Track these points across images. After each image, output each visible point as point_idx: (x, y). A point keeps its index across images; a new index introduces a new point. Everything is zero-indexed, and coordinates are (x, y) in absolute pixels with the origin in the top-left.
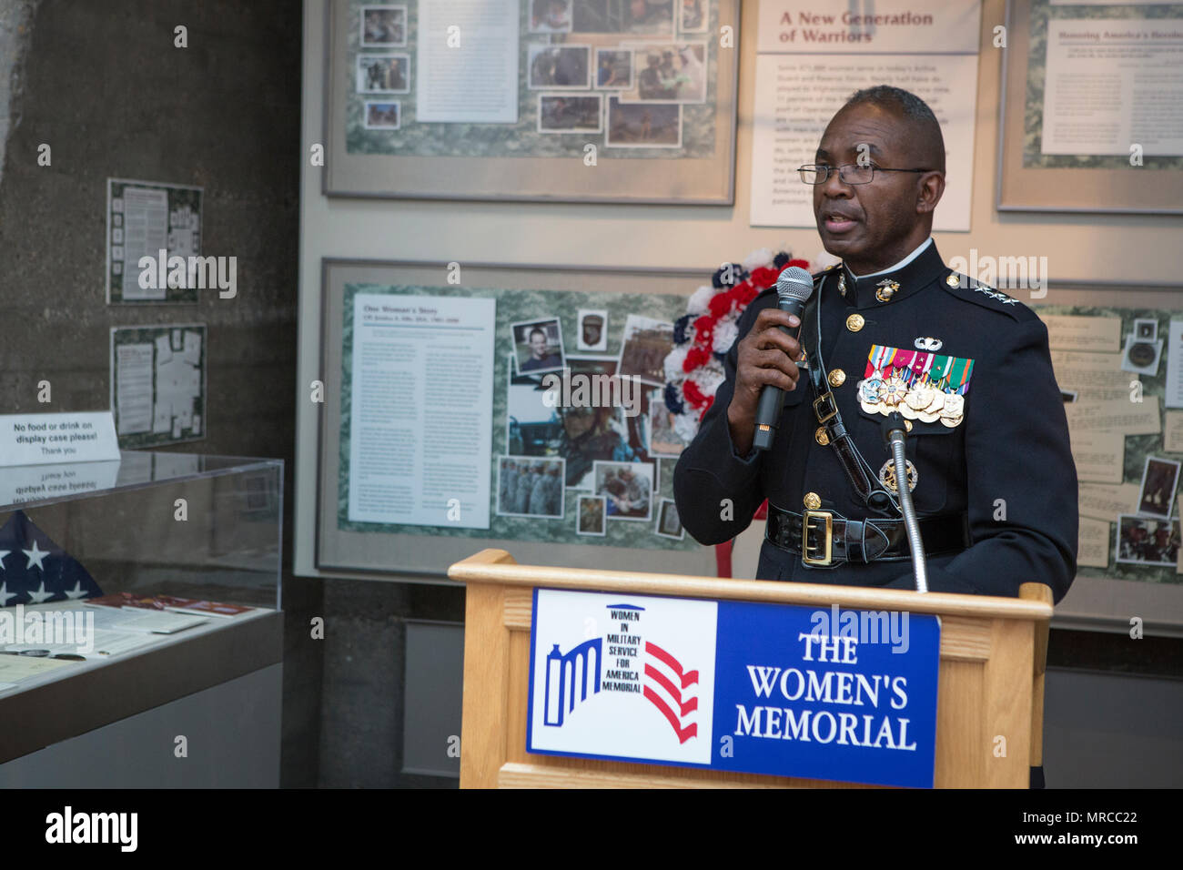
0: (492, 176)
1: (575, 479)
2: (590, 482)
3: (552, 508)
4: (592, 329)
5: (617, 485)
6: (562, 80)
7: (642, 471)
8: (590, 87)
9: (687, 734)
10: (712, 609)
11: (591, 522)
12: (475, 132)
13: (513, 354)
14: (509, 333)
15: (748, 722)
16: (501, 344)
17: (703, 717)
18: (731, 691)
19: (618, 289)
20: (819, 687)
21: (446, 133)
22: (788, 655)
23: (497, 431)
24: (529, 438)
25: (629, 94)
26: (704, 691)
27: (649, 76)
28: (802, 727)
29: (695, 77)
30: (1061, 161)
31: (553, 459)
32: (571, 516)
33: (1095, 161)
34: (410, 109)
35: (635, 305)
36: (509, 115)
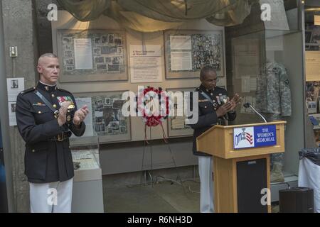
0: (89, 77)
1: (107, 125)
2: (109, 125)
3: (104, 130)
4: (108, 101)
5: (114, 125)
6: (100, 62)
7: (118, 122)
8: (105, 63)
9: (251, 143)
10: (253, 128)
11: (110, 132)
12: (86, 71)
13: (95, 106)
14: (94, 103)
15: (258, 141)
16: (93, 105)
17: (253, 141)
18: (256, 137)
19: (111, 94)
20: (264, 135)
21: (81, 71)
22: (261, 132)
23: (93, 119)
24: (99, 119)
25: (111, 64)
26: (253, 138)
27: (114, 61)
28: (263, 140)
29: (121, 61)
30: (174, 71)
31: (103, 122)
32: (107, 131)
33: (178, 71)
34: (74, 67)
35: (114, 97)
36: (91, 68)
